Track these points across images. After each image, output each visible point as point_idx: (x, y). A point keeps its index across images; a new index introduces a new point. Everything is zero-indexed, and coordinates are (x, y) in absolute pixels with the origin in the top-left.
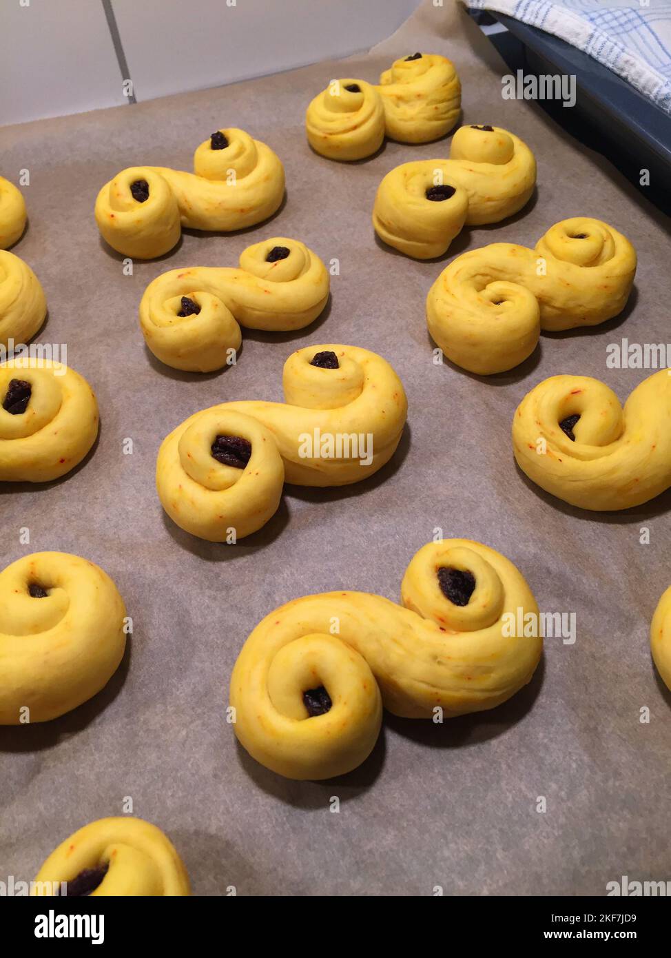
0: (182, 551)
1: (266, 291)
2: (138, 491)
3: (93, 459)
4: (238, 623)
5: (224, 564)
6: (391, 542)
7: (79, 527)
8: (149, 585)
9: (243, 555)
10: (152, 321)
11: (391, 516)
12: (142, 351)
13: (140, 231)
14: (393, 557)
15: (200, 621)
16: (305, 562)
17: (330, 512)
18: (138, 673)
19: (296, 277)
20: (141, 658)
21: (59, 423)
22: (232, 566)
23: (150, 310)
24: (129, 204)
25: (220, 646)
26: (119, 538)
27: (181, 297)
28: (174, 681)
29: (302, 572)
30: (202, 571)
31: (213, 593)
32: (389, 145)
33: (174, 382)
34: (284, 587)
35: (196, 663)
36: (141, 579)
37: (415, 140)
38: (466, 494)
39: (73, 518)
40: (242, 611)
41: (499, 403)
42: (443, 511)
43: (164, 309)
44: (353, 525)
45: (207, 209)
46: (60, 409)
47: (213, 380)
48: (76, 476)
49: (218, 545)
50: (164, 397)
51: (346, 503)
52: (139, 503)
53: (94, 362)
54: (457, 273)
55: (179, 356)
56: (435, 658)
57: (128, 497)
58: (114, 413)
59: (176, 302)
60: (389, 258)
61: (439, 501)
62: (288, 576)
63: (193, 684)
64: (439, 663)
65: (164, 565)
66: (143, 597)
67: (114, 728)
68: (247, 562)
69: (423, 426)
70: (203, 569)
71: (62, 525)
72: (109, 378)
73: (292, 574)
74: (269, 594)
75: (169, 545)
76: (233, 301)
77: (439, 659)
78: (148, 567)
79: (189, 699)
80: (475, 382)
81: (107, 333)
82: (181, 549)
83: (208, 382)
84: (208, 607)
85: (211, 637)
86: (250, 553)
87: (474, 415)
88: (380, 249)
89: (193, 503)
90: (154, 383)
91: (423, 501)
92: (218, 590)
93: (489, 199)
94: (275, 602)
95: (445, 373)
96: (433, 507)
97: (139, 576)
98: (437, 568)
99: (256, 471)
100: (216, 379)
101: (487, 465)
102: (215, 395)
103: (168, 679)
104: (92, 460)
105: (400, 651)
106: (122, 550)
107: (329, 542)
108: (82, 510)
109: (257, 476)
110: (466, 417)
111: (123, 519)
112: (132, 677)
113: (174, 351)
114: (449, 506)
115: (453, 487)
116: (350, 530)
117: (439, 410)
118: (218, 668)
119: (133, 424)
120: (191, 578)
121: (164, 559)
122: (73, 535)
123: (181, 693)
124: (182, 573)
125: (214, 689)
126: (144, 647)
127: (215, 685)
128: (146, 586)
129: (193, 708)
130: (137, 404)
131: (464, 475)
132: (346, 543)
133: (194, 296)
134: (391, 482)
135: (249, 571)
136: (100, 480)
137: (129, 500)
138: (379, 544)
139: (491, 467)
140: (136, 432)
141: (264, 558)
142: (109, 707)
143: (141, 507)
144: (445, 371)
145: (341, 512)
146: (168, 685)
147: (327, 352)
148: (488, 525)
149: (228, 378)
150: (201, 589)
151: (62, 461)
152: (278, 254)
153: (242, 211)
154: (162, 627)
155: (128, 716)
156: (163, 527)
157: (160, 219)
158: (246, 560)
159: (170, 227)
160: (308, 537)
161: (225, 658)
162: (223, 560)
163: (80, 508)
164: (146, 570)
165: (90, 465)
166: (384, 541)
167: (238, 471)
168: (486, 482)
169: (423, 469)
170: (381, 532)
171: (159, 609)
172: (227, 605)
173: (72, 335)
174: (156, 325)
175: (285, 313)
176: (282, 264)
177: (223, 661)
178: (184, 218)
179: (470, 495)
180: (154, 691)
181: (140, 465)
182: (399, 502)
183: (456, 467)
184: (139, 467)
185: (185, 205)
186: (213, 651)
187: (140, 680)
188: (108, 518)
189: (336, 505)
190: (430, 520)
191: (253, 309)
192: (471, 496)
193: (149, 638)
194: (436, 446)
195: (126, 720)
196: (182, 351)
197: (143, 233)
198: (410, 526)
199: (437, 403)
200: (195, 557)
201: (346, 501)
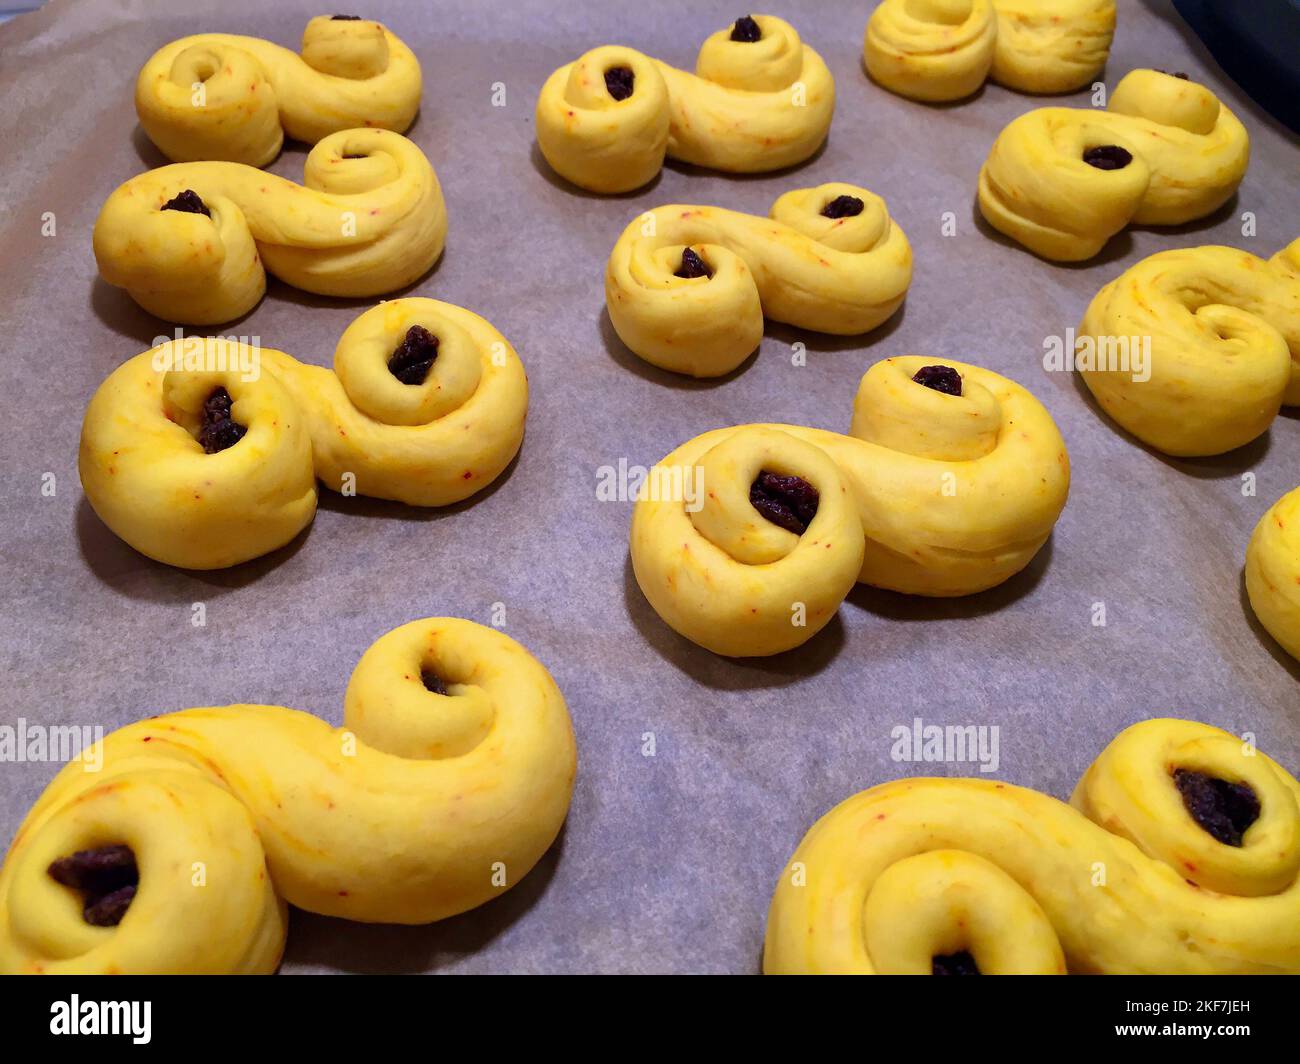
0: (660, 661)
1: (822, 261)
2: (585, 546)
3: (509, 483)
4: (763, 805)
5: (732, 696)
6: (1033, 710)
7: (483, 590)
8: (604, 710)
9: (766, 686)
10: (634, 277)
11: (1030, 663)
12: (595, 328)
13: (609, 144)
14: (1037, 736)
15: (693, 790)
16: (878, 718)
17: (919, 637)
18: (577, 864)
19: (868, 248)
20: (586, 838)
21: (474, 412)
22: (748, 703)
23: (632, 259)
24: (601, 101)
25: (728, 842)
26: (550, 619)
27: (684, 247)
28: (644, 890)
29: (874, 735)
30: (695, 701)
31: (716, 743)
32: (990, 90)
33: (646, 384)
34: (842, 755)
35: (685, 866)
36: (590, 697)
37: (1032, 87)
38: (1166, 649)
39: (473, 574)
40: (768, 784)
41: (1205, 505)
42: (1125, 670)
43: (654, 260)
44: (962, 668)
45: (713, 130)
46: (477, 388)
47: (710, 392)
48: (480, 506)
49: (720, 661)
50: (629, 404)
51: (945, 628)
52: (586, 569)
53: (517, 332)
54: (1156, 278)
55: (669, 342)
56: (1184, 936)
57: (568, 555)
58: (549, 415)
59: (676, 253)
60: (998, 251)
61: (1115, 653)
62: (848, 735)
63: (678, 902)
64: (1192, 948)
65: (629, 679)
66: (593, 728)
67: (533, 957)
68: (774, 699)
69: (1074, 522)
70: (697, 699)
71: (455, 582)
72: (542, 360)
73: (856, 735)
74: (816, 763)
75: (638, 647)
76: (764, 268)
77: (1190, 940)
78: (604, 678)
79: (671, 930)
80: (1162, 465)
81: (536, 292)
82: (658, 657)
83: (701, 392)
84: (708, 766)
85: (713, 821)
86: (779, 684)
87: (1167, 518)
88: (982, 236)
89: (707, 578)
90: (614, 380)
91: (1087, 647)
92: (724, 739)
93: (1177, 184)
94: (827, 778)
95: (1106, 442)
96: (1107, 660)
97: (585, 690)
98: (1172, 767)
99: (827, 541)
100: (715, 390)
101: (1198, 603)
102: (714, 415)
103: (633, 885)
104: (506, 485)
105: (1117, 912)
106: (556, 641)
107: (920, 690)
108: (489, 563)
109: (828, 550)
110: (1153, 518)
111: (559, 590)
112: (566, 868)
113: (663, 331)
114: (1136, 664)
115: (1139, 632)
116: (957, 676)
117: (1100, 500)
118: (723, 882)
119: (579, 437)
120: (678, 711)
121: (631, 669)
122: (474, 602)
123: (655, 915)
124: (661, 698)
125: (717, 917)
126: (593, 819)
127: (718, 911)
128: (599, 710)
129: (679, 948)
130: (586, 409)
131: (1160, 614)
132: (952, 697)
133: (703, 250)
134: (1025, 606)
135: (780, 716)
136: (522, 519)
137: (570, 559)
138: (1010, 709)
139: (1207, 610)
140: (583, 451)
141: (805, 698)
142: (526, 918)
143: (588, 575)
144: (1109, 439)
145: (939, 642)
146: (631, 895)
147: (942, 367)
148: (1210, 709)
149: (735, 392)
150: (695, 732)
151: (467, 475)
152: (844, 208)
153: (768, 142)
154: (625, 788)
155: (560, 940)
156: (625, 613)
157: (644, 131)
158: (772, 696)
159: (653, 146)
160: (882, 675)
161: (735, 865)
162: (731, 690)
163: (486, 559)
164: (598, 682)
165: (504, 490)
166: (1019, 705)
167: (792, 537)
168: (1199, 634)
169: (1082, 594)
170: (1015, 687)
171: (622, 754)
172: (742, 770)
173: (480, 287)
174: (639, 283)
175: (844, 303)
176: (851, 223)
177: (731, 870)
178: (672, 140)
179: (1173, 651)
180: (607, 903)
181: (589, 505)
182: (1043, 643)
183: (1141, 599)
184: (587, 508)
185: (680, 121)
186: (715, 850)
187: (582, 877)
188: (532, 584)
189: (931, 628)
190: (1103, 683)
191: (796, 287)
192: (1176, 653)
193: (603, 805)
194: (1099, 558)
195: (555, 948)
196: (677, 332)
197: (613, 149)
198: (1066, 687)
199: (1097, 488)
200: (683, 675)
201: (946, 625)
